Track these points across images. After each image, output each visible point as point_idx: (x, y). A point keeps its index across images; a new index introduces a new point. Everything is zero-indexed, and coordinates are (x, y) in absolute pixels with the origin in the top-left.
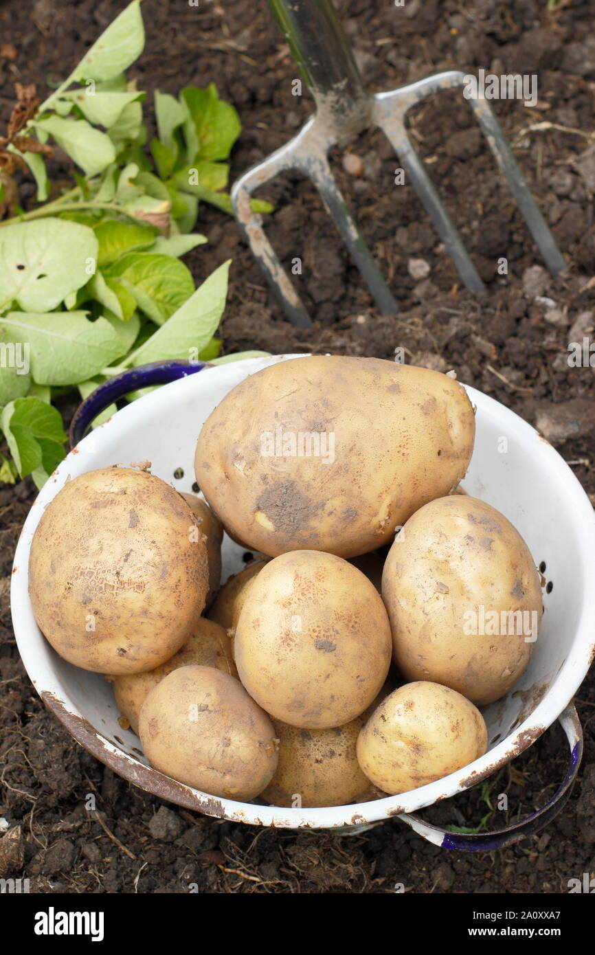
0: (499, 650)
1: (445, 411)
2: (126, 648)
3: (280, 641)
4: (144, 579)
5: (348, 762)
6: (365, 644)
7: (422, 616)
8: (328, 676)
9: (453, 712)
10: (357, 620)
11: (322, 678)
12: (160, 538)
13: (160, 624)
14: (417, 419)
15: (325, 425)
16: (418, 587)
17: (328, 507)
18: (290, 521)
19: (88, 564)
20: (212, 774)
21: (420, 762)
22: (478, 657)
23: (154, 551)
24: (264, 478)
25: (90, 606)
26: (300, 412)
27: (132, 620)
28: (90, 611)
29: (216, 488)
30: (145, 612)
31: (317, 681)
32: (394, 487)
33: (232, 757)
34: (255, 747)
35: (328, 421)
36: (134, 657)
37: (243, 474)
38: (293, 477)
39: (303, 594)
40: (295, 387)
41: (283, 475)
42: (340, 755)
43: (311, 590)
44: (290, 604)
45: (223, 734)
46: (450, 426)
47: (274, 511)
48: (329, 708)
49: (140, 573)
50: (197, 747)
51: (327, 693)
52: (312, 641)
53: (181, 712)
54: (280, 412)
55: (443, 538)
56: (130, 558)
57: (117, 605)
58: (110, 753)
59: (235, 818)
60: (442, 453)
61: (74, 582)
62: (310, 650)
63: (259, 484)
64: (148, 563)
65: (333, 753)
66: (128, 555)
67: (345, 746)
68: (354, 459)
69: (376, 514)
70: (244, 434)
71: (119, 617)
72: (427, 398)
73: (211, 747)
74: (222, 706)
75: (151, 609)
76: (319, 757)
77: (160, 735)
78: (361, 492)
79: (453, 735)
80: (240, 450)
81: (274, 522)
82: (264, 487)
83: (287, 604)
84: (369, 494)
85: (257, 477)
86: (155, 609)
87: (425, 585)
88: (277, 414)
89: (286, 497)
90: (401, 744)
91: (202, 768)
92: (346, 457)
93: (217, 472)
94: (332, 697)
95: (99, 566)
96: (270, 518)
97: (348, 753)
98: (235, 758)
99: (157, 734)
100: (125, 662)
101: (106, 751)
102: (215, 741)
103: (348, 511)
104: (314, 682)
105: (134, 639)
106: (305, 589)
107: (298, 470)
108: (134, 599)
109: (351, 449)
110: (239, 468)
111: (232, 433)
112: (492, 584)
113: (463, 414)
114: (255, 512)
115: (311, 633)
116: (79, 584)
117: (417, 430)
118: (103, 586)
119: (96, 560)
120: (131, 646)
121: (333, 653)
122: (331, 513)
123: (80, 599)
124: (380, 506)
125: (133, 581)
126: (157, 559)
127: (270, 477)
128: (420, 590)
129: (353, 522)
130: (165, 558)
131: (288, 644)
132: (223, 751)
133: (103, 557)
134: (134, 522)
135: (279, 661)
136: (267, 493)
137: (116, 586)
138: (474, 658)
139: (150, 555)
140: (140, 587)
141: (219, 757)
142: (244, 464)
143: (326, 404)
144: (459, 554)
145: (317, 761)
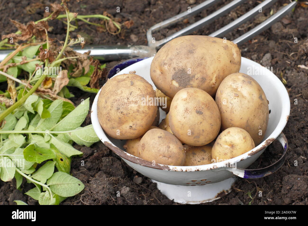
0: (257, 117)
1: (231, 50)
2: (132, 126)
3: (184, 111)
4: (137, 100)
5: (209, 162)
6: (212, 113)
7: (230, 105)
8: (201, 123)
9: (243, 133)
10: (209, 105)
11: (199, 123)
12: (141, 88)
13: (143, 115)
14: (222, 51)
15: (193, 51)
16: (228, 96)
17: (196, 77)
18: (184, 82)
19: (118, 98)
20: (164, 158)
21: (233, 151)
22: (250, 119)
23: (140, 91)
24: (174, 69)
25: (119, 111)
26: (184, 48)
27: (134, 114)
28: (119, 112)
29: (158, 78)
30: (138, 111)
31: (198, 124)
32: (217, 71)
33: (171, 151)
34: (178, 149)
35: (194, 50)
36: (135, 129)
37: (167, 69)
38: (184, 67)
39: (190, 97)
40: (182, 41)
41: (181, 67)
42: (206, 159)
43: (193, 96)
44: (187, 100)
45: (167, 145)
46: (233, 55)
47: (178, 79)
48: (202, 135)
49: (136, 98)
50: (159, 149)
51: (201, 129)
52: (195, 111)
53: (152, 139)
54: (178, 48)
55: (235, 82)
56: (132, 94)
57: (129, 109)
58: (129, 156)
59: (174, 169)
60: (231, 62)
61: (114, 104)
62: (194, 114)
63: (173, 71)
64: (138, 95)
65: (204, 159)
66: (131, 93)
67: (207, 156)
68: (203, 61)
69: (212, 80)
70: (167, 57)
71: (129, 114)
72: (225, 45)
73: (163, 149)
74: (166, 137)
75: (140, 110)
76: (199, 160)
77: (146, 148)
78: (206, 72)
79: (244, 141)
80: (166, 62)
81: (179, 84)
82: (174, 72)
83: (185, 100)
84: (209, 72)
85: (172, 69)
86: (141, 110)
87: (231, 95)
88: (177, 49)
89: (182, 74)
90: (226, 146)
91: (161, 157)
92: (201, 60)
93: (158, 72)
94: (203, 130)
95: (122, 98)
96: (177, 82)
97: (209, 158)
98: (172, 152)
99: (145, 148)
100: (132, 131)
101: (128, 156)
102: (165, 147)
103: (202, 78)
104: (197, 125)
105: (135, 121)
106: (190, 96)
107: (185, 65)
108: (134, 107)
109: (202, 58)
110: (166, 67)
111: (163, 58)
112: (253, 95)
113: (237, 51)
114: (172, 81)
115: (194, 108)
116: (115, 104)
117: (223, 54)
118: (123, 103)
119: (120, 96)
120: (134, 124)
121: (202, 115)
122: (197, 79)
123: (116, 109)
124: (213, 77)
125: (133, 100)
126: (141, 94)
127: (176, 68)
128: (229, 97)
129: (204, 82)
130: (143, 93)
131: (187, 112)
132: (168, 150)
133: (123, 95)
134: (132, 84)
135: (184, 118)
136: (176, 74)
137: (128, 103)
138: (249, 119)
139: (138, 92)
140: (136, 102)
141: (166, 152)
142: (167, 65)
143: (193, 45)
144: (241, 86)
145: (199, 161)
